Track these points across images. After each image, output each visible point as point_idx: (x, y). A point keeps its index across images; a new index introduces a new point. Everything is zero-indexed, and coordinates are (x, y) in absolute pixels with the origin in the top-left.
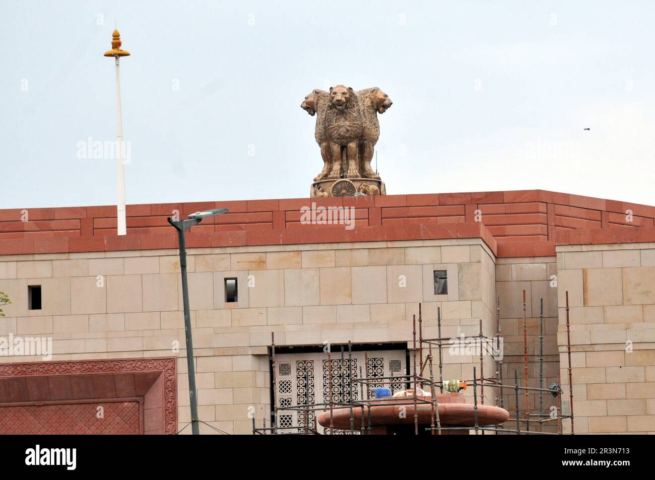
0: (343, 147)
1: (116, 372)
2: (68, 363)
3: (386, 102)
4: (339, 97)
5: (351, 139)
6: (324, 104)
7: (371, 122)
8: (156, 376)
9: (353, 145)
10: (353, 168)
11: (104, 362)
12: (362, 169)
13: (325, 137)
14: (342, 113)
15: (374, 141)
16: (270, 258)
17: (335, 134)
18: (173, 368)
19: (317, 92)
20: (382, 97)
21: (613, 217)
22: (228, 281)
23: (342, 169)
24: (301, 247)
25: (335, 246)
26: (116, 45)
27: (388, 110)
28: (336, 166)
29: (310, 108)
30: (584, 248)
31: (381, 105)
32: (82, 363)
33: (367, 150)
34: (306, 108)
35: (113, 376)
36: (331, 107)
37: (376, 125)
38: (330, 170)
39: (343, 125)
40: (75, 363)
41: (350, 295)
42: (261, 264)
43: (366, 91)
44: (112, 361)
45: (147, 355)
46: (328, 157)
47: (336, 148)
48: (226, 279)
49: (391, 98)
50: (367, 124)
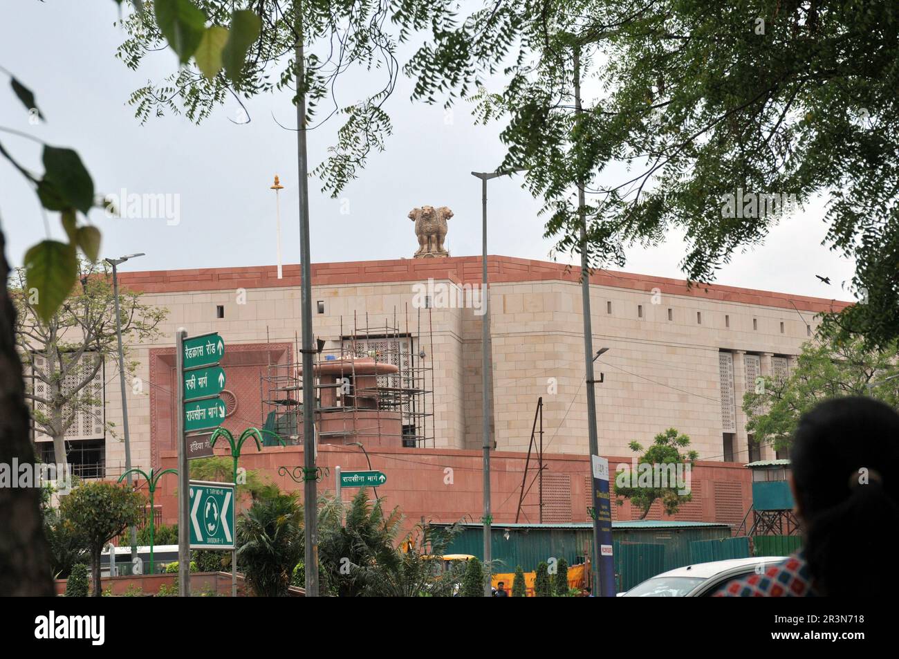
0: (429, 237)
1: (262, 350)
2: (238, 345)
3: (451, 214)
4: (426, 212)
5: (432, 233)
6: (419, 215)
7: (443, 224)
8: (283, 352)
9: (434, 236)
10: (434, 247)
11: (255, 345)
12: (439, 248)
13: (420, 232)
14: (428, 220)
15: (445, 234)
16: (341, 291)
17: (424, 231)
18: (291, 348)
19: (415, 209)
20: (448, 211)
21: (534, 269)
22: (320, 303)
23: (428, 248)
24: (356, 285)
25: (374, 284)
26: (277, 183)
27: (452, 218)
28: (426, 247)
29: (412, 217)
30: (504, 284)
31: (448, 216)
32: (245, 345)
33: (441, 238)
34: (411, 218)
35: (261, 352)
36: (422, 217)
37: (446, 226)
38: (423, 248)
39: (429, 226)
40: (241, 345)
41: (382, 309)
42: (336, 293)
43: (440, 209)
44: (260, 344)
45: (278, 341)
46: (421, 242)
47: (425, 238)
48: (318, 302)
49: (453, 212)
50: (441, 225)
